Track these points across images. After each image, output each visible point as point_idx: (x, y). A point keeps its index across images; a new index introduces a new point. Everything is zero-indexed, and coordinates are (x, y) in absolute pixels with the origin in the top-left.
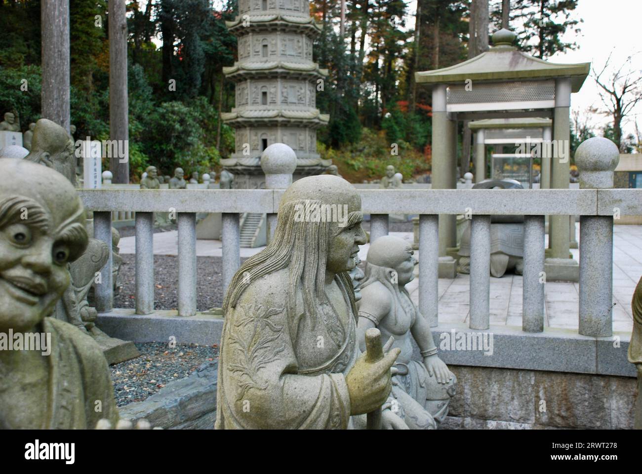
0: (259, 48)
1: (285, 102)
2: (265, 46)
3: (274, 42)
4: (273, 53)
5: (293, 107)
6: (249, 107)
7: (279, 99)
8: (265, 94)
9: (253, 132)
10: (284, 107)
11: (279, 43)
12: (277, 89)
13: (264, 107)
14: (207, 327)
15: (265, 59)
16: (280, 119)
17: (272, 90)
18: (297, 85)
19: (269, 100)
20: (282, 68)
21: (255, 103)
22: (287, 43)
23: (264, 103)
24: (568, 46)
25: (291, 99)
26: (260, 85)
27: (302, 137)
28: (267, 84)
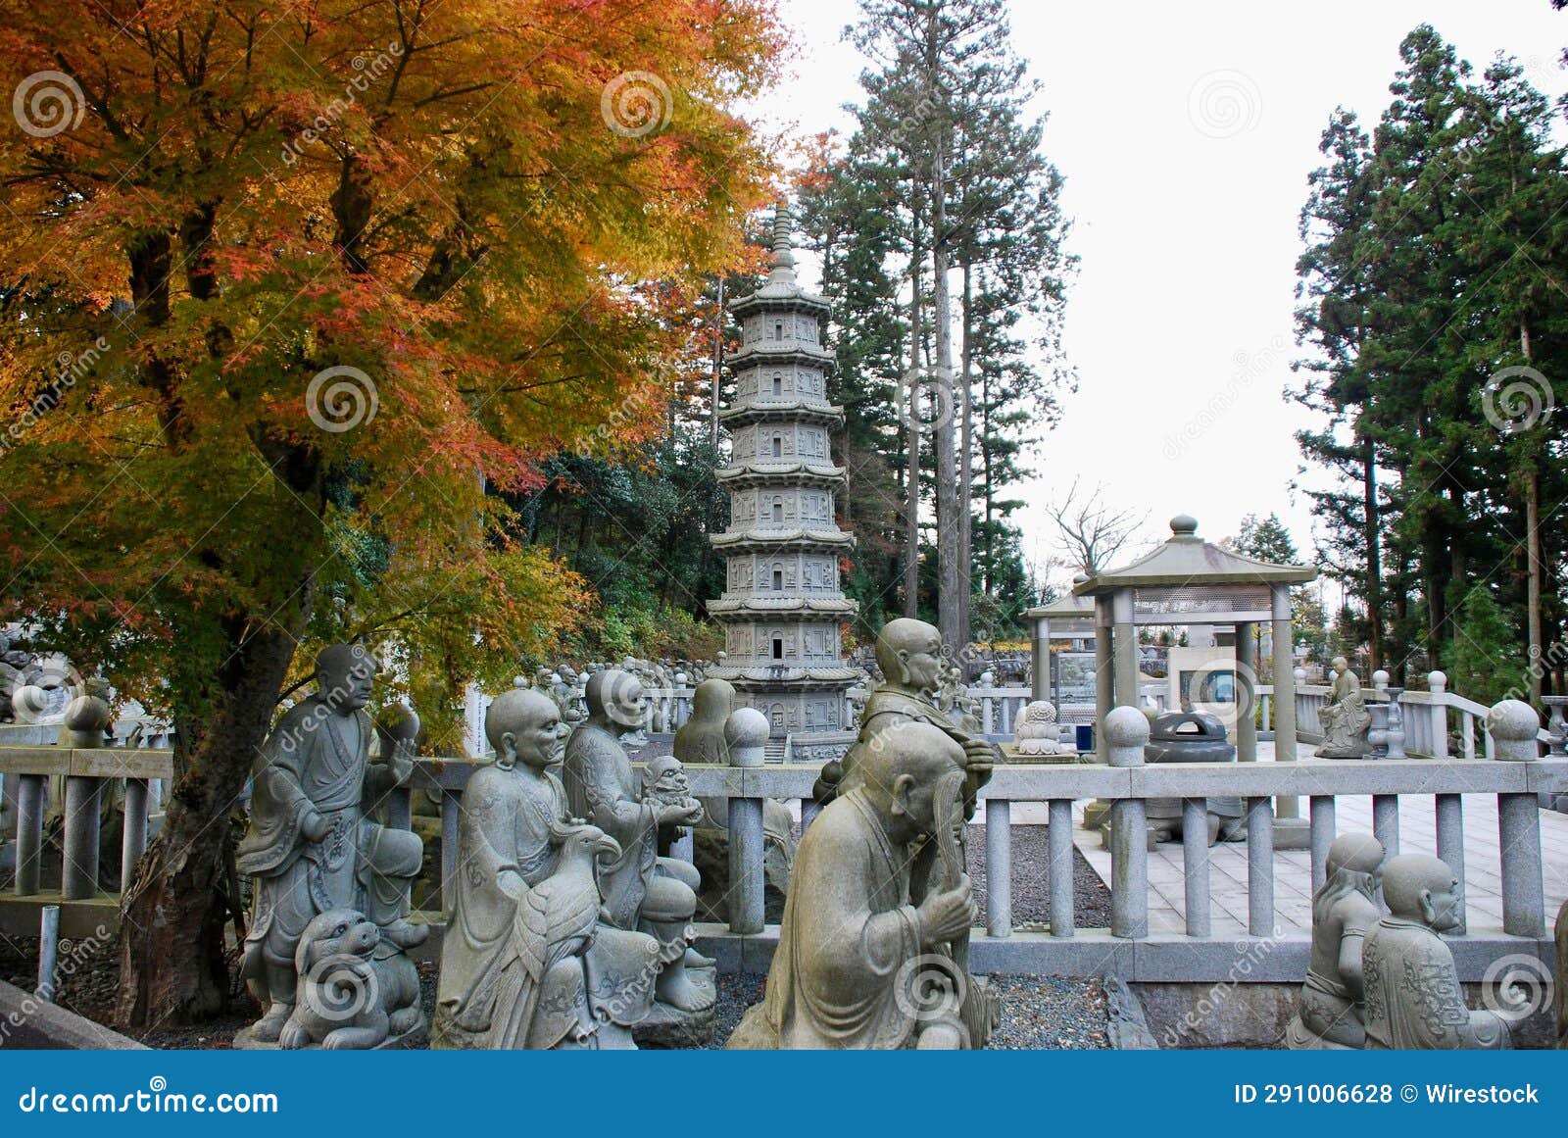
0: (770, 509)
1: (808, 586)
2: (778, 506)
3: (791, 501)
4: (791, 516)
5: (819, 594)
6: (755, 594)
7: (800, 582)
8: (778, 574)
9: (761, 631)
10: (807, 594)
11: (799, 502)
12: (795, 568)
13: (779, 593)
14: (1043, 951)
15: (779, 524)
16: (805, 612)
17: (791, 569)
18: (823, 562)
19: (784, 582)
20: (808, 538)
21: (763, 587)
22: (809, 502)
23: (778, 587)
24: (1026, 473)
25: (815, 582)
26: (770, 561)
27: (829, 637)
28: (782, 561)
